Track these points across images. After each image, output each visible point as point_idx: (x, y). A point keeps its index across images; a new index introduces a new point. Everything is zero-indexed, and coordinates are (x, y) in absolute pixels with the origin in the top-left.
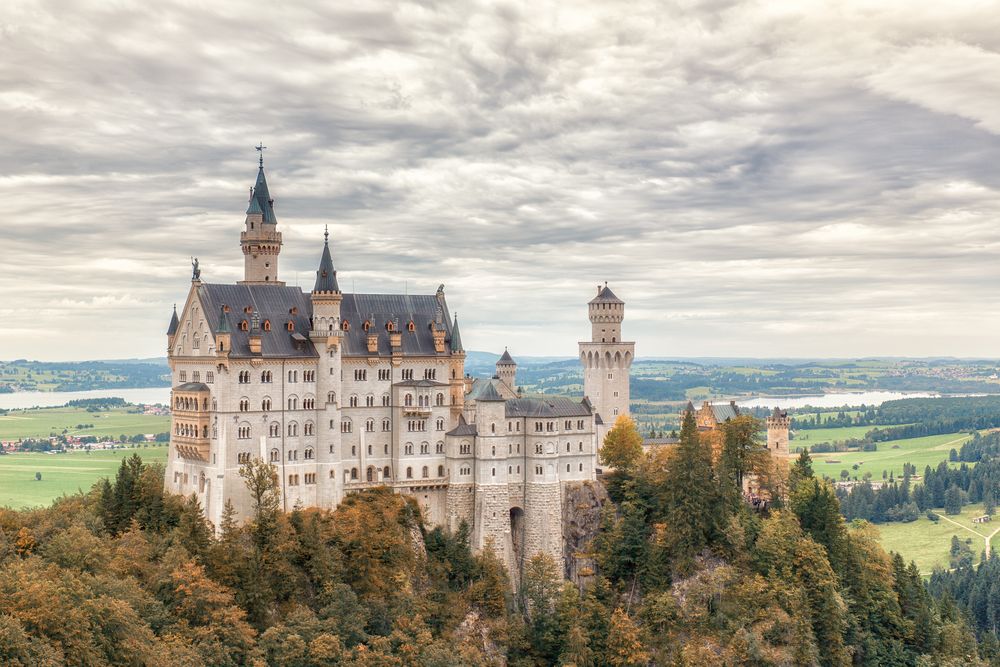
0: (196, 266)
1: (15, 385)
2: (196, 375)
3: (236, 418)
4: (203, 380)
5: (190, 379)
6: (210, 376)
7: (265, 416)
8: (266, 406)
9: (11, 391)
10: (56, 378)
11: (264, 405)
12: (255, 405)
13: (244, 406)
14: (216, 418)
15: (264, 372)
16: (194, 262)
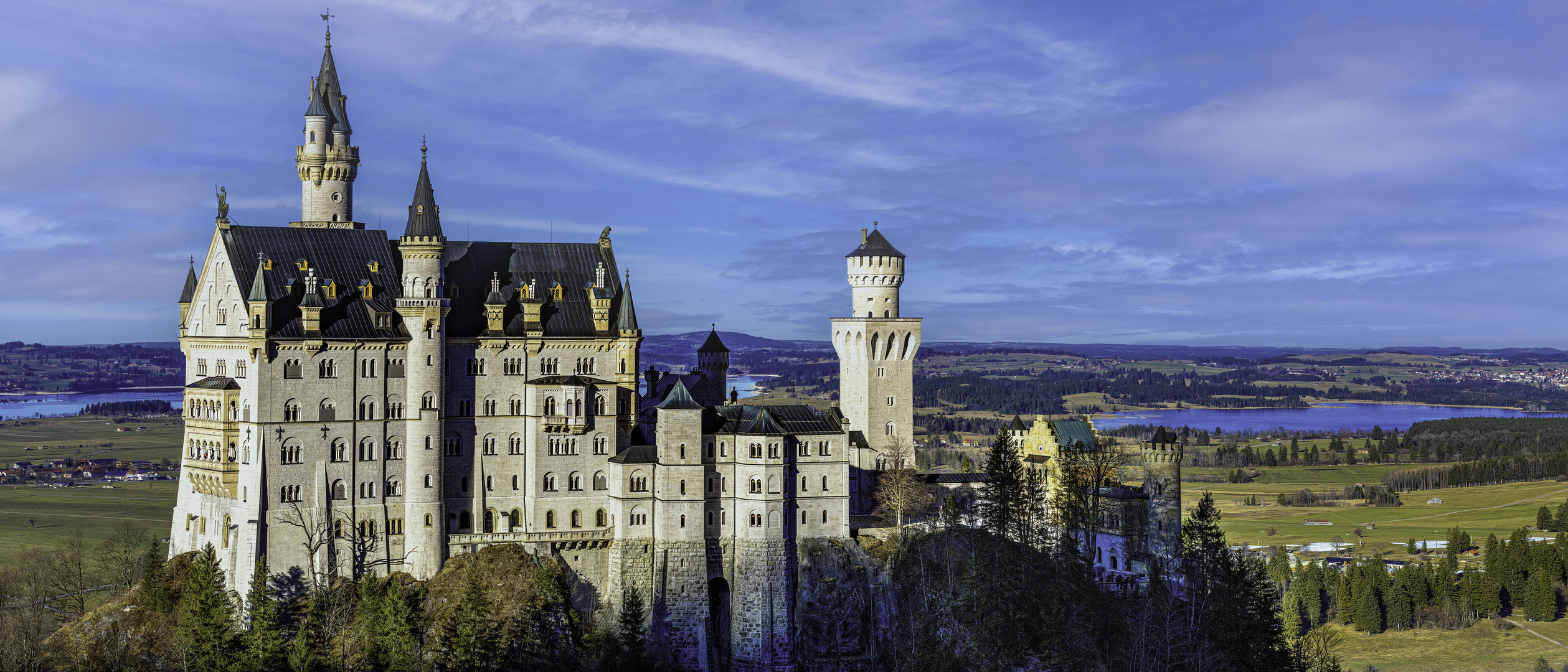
0: (222, 199)
2: (221, 364)
3: (280, 431)
4: (231, 373)
5: (212, 372)
6: (241, 365)
7: (325, 430)
8: (327, 415)
10: (68, 369)
11: (322, 413)
12: (308, 411)
13: (290, 415)
14: (249, 431)
15: (323, 361)
16: (220, 192)
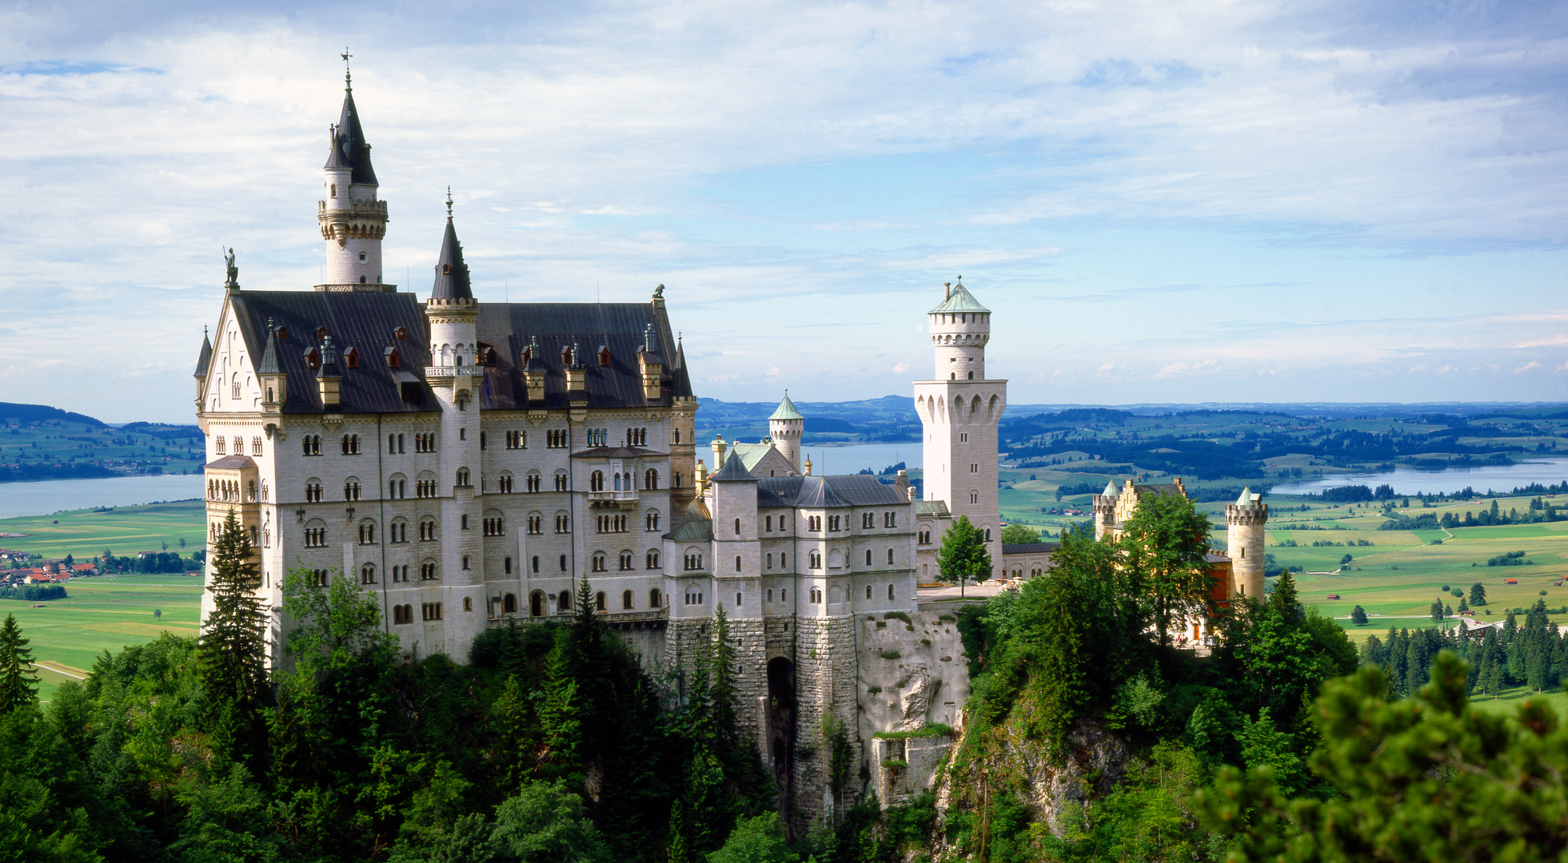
0: (231, 261)
2: (239, 443)
3: (301, 513)
4: (248, 451)
5: (230, 451)
6: (257, 444)
7: (351, 511)
8: (352, 491)
12: (333, 492)
13: (313, 492)
14: (268, 513)
15: (346, 437)
16: (229, 255)
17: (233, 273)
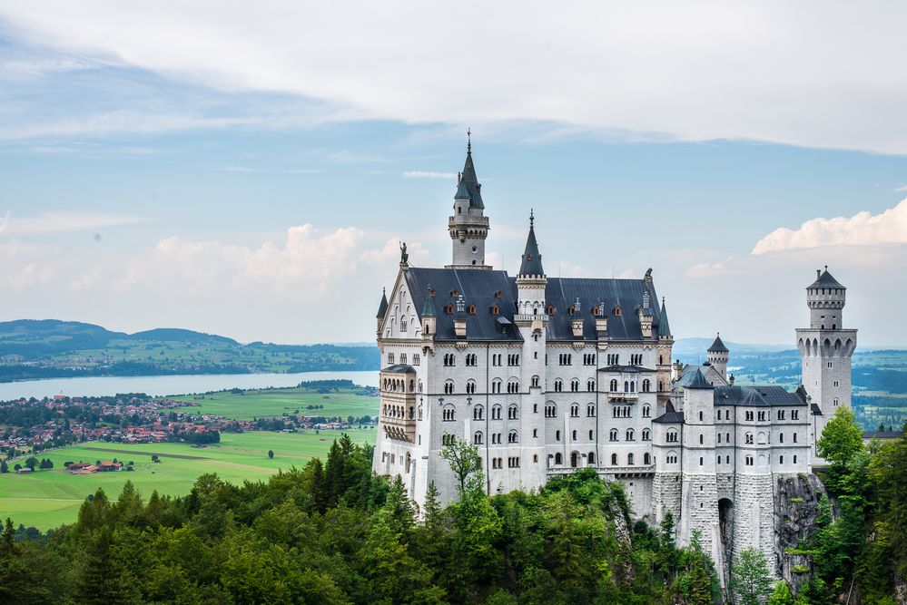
0: (404, 250)
1: (252, 366)
2: (403, 357)
3: (441, 400)
4: (410, 362)
5: (397, 361)
6: (416, 358)
7: (469, 399)
8: (471, 388)
9: (249, 372)
10: (290, 360)
11: (468, 388)
12: (460, 388)
13: (449, 389)
14: (422, 400)
15: (469, 355)
16: (402, 246)
17: (405, 257)
